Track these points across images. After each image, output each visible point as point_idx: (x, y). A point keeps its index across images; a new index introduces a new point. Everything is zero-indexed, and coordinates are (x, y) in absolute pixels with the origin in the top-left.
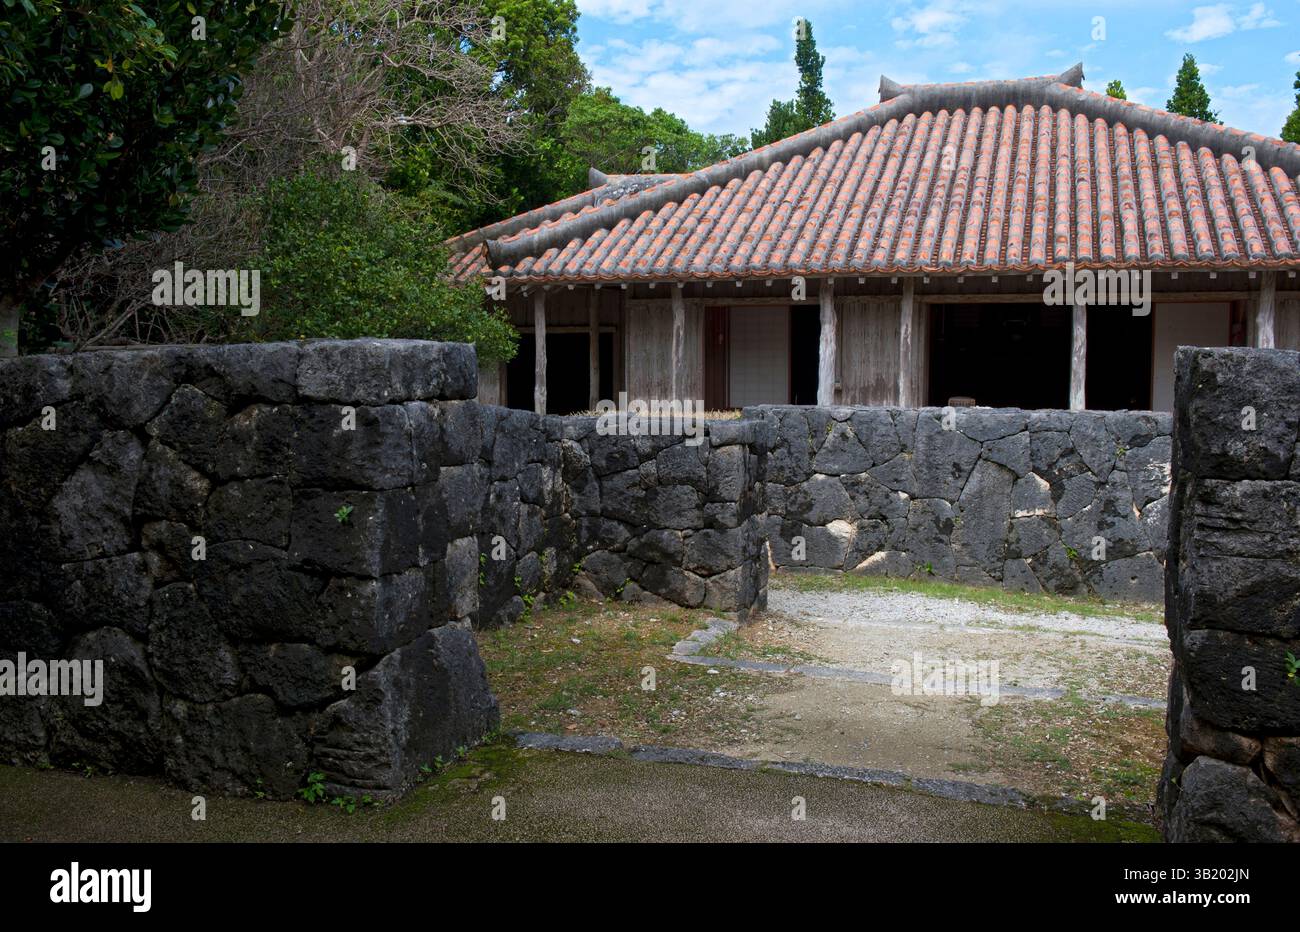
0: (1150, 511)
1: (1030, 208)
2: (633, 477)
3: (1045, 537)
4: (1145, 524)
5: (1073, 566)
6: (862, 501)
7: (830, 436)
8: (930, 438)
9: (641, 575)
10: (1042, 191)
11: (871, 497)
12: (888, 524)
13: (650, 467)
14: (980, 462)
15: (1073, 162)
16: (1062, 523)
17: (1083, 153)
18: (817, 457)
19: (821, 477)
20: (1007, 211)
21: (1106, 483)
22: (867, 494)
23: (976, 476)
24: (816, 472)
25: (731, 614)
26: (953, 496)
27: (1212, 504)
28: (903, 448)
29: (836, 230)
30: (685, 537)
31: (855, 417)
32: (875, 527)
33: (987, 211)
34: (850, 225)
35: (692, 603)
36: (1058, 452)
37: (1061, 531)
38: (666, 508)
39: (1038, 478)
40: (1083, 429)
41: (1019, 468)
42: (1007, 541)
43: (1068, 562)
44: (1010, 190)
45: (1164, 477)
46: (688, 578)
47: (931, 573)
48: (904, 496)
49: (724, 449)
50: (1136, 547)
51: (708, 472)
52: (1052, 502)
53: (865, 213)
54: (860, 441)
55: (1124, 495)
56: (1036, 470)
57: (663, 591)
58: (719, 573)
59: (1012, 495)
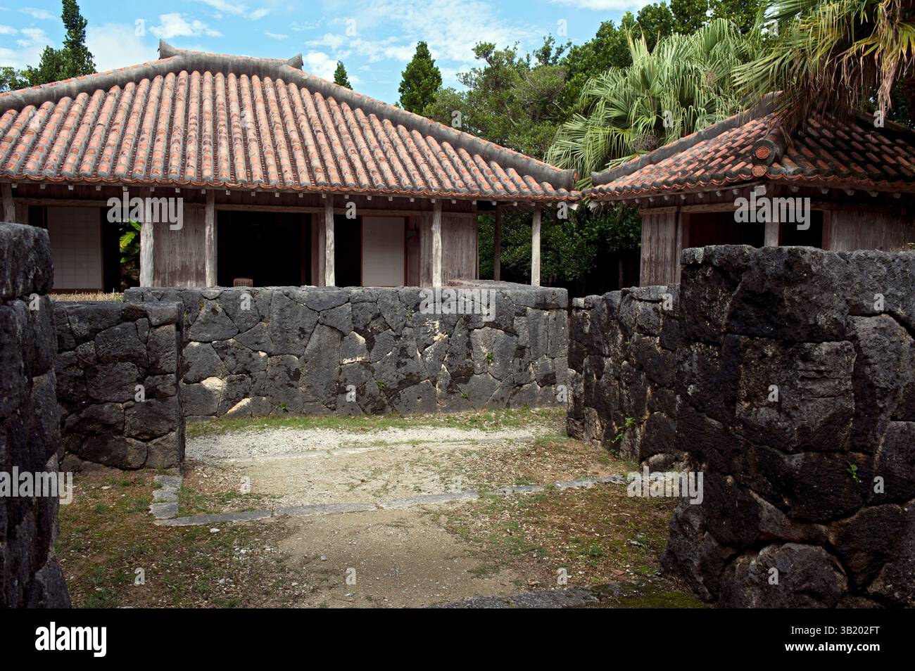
0: (427, 353)
1: (290, 147)
2: (70, 358)
3: (363, 376)
4: (425, 362)
5: (382, 394)
6: (231, 361)
7: (203, 311)
8: (282, 310)
9: (80, 447)
10: (295, 136)
11: (237, 357)
12: (251, 376)
13: (89, 347)
14: (318, 326)
15: (309, 120)
16: (374, 365)
17: (313, 114)
18: (192, 328)
19: (196, 344)
20: (275, 148)
21: (401, 336)
22: (234, 355)
23: (315, 336)
24: (191, 341)
25: (174, 470)
26: (299, 352)
27: (808, 361)
28: (262, 319)
29: (149, 150)
30: (126, 408)
31: (223, 297)
32: (241, 380)
33: (261, 146)
34: (160, 148)
35: (134, 465)
36: (370, 316)
37: (373, 371)
38: (106, 385)
39: (357, 335)
40: (386, 300)
41: (345, 329)
42: (338, 381)
43: (378, 391)
44: (272, 134)
45: (435, 330)
46: (130, 444)
47: (286, 410)
48: (263, 354)
49: (163, 328)
50: (419, 377)
51: (148, 349)
52: (367, 351)
53: (169, 139)
54: (227, 314)
55: (412, 343)
56: (356, 330)
57: (105, 459)
58: (160, 436)
59: (341, 349)
